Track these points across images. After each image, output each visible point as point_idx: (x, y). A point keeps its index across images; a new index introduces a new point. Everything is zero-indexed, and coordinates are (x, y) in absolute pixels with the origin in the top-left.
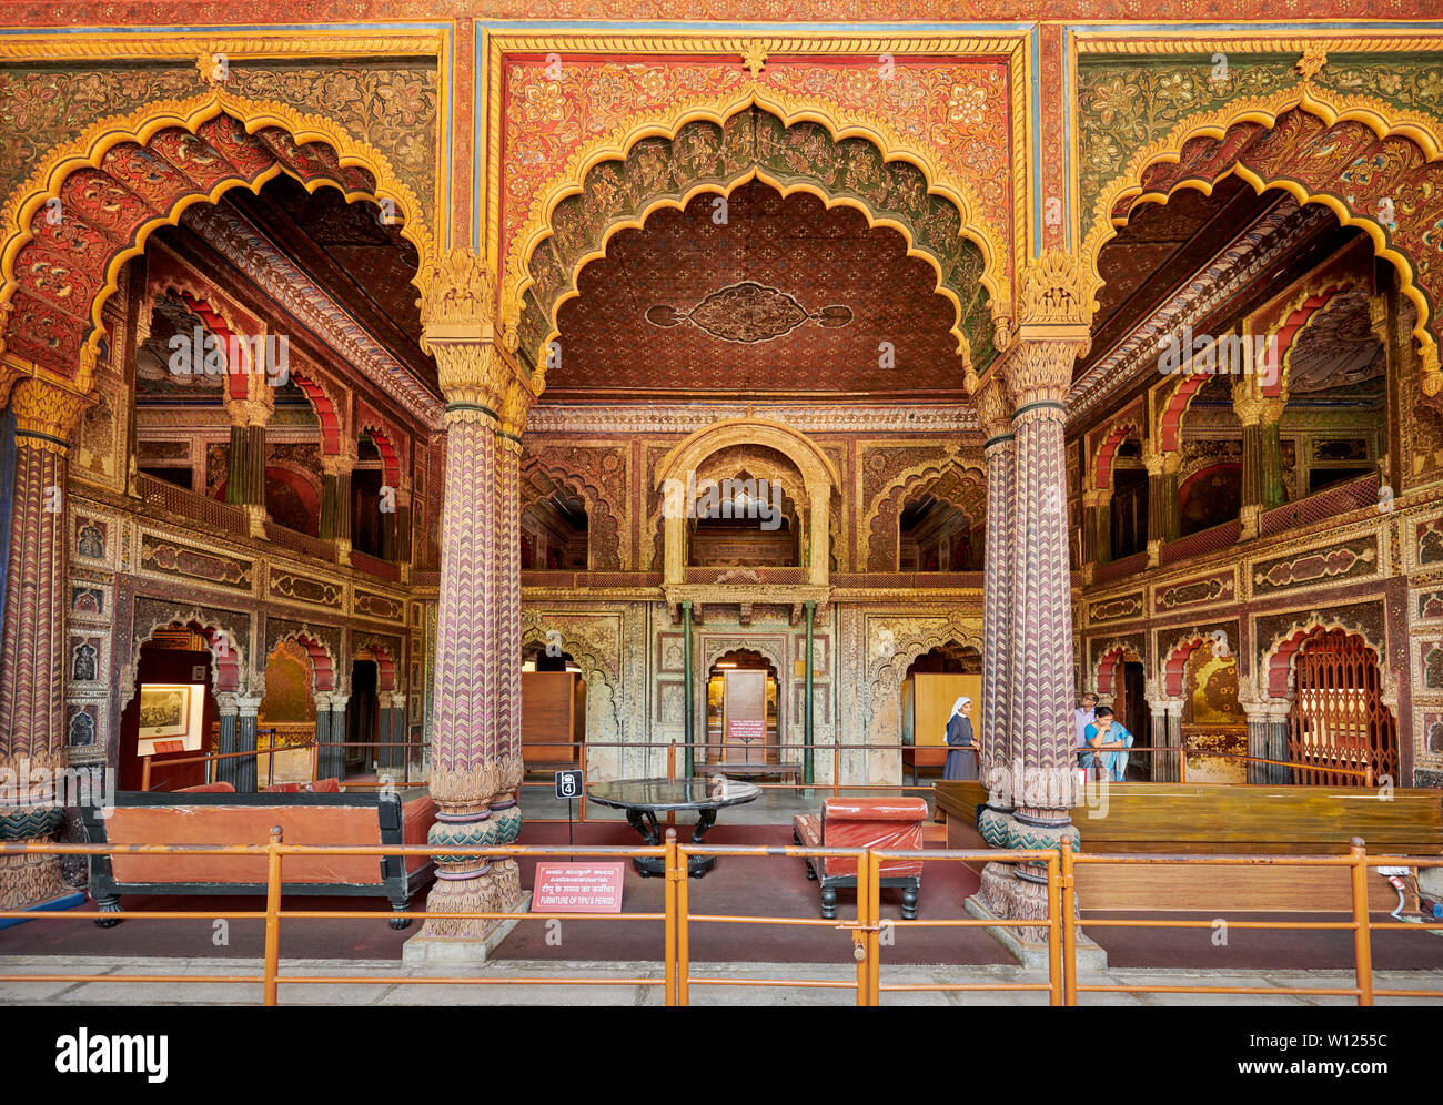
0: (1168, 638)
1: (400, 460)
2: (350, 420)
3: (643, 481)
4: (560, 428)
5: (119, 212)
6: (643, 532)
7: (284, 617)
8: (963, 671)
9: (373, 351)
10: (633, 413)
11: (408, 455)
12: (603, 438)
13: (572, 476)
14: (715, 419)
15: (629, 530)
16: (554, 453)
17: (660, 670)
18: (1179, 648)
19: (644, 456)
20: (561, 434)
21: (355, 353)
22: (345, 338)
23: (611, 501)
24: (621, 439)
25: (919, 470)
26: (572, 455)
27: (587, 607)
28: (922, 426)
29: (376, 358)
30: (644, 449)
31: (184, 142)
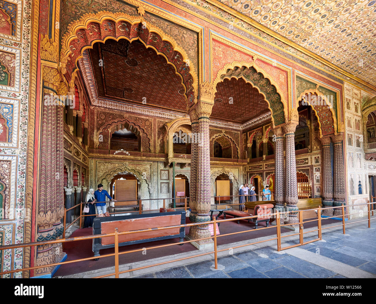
0: (267, 174)
3: (157, 129)
4: (134, 112)
5: (91, 35)
6: (157, 143)
8: (221, 180)
9: (90, 80)
10: (155, 111)
12: (146, 116)
13: (136, 125)
14: (175, 116)
15: (153, 142)
17: (161, 179)
18: (270, 175)
19: (157, 123)
20: (134, 113)
23: (148, 133)
24: (151, 117)
25: (217, 135)
26: (136, 119)
27: (141, 162)
28: (218, 125)
29: (90, 82)
30: (157, 121)
31: (122, 25)
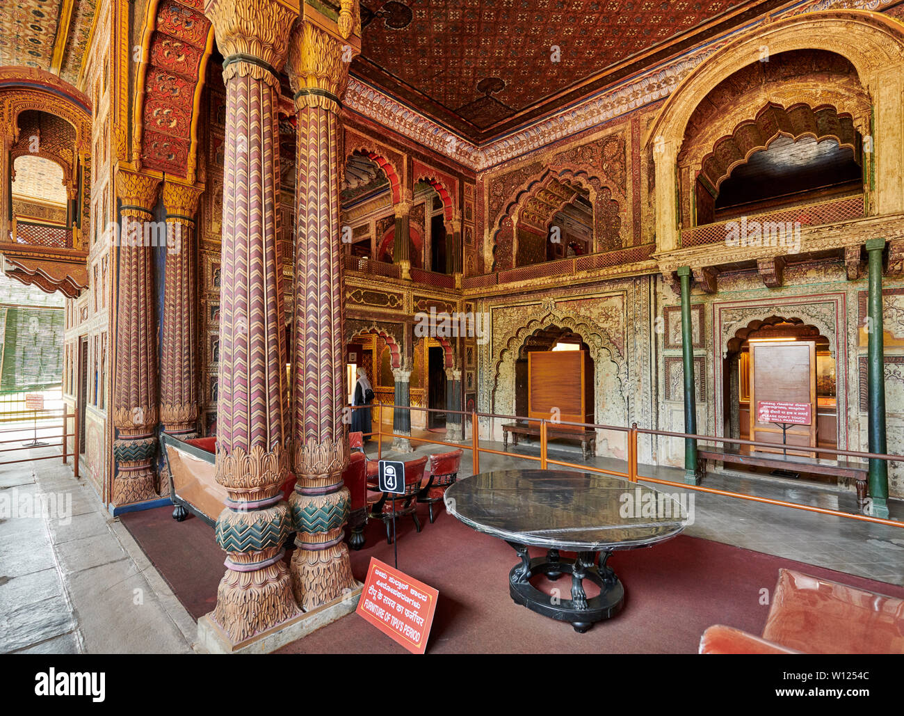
1: (452, 199)
2: (405, 176)
3: (643, 157)
6: (644, 207)
7: (357, 318)
9: (416, 120)
11: (457, 194)
12: (604, 128)
13: (578, 174)
16: (562, 158)
17: (668, 346)
19: (642, 131)
20: (566, 139)
21: (405, 126)
22: (395, 116)
23: (611, 185)
24: (619, 122)
26: (576, 154)
29: (421, 125)
30: (644, 123)
